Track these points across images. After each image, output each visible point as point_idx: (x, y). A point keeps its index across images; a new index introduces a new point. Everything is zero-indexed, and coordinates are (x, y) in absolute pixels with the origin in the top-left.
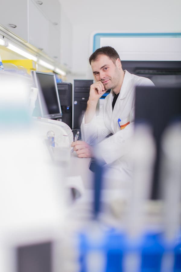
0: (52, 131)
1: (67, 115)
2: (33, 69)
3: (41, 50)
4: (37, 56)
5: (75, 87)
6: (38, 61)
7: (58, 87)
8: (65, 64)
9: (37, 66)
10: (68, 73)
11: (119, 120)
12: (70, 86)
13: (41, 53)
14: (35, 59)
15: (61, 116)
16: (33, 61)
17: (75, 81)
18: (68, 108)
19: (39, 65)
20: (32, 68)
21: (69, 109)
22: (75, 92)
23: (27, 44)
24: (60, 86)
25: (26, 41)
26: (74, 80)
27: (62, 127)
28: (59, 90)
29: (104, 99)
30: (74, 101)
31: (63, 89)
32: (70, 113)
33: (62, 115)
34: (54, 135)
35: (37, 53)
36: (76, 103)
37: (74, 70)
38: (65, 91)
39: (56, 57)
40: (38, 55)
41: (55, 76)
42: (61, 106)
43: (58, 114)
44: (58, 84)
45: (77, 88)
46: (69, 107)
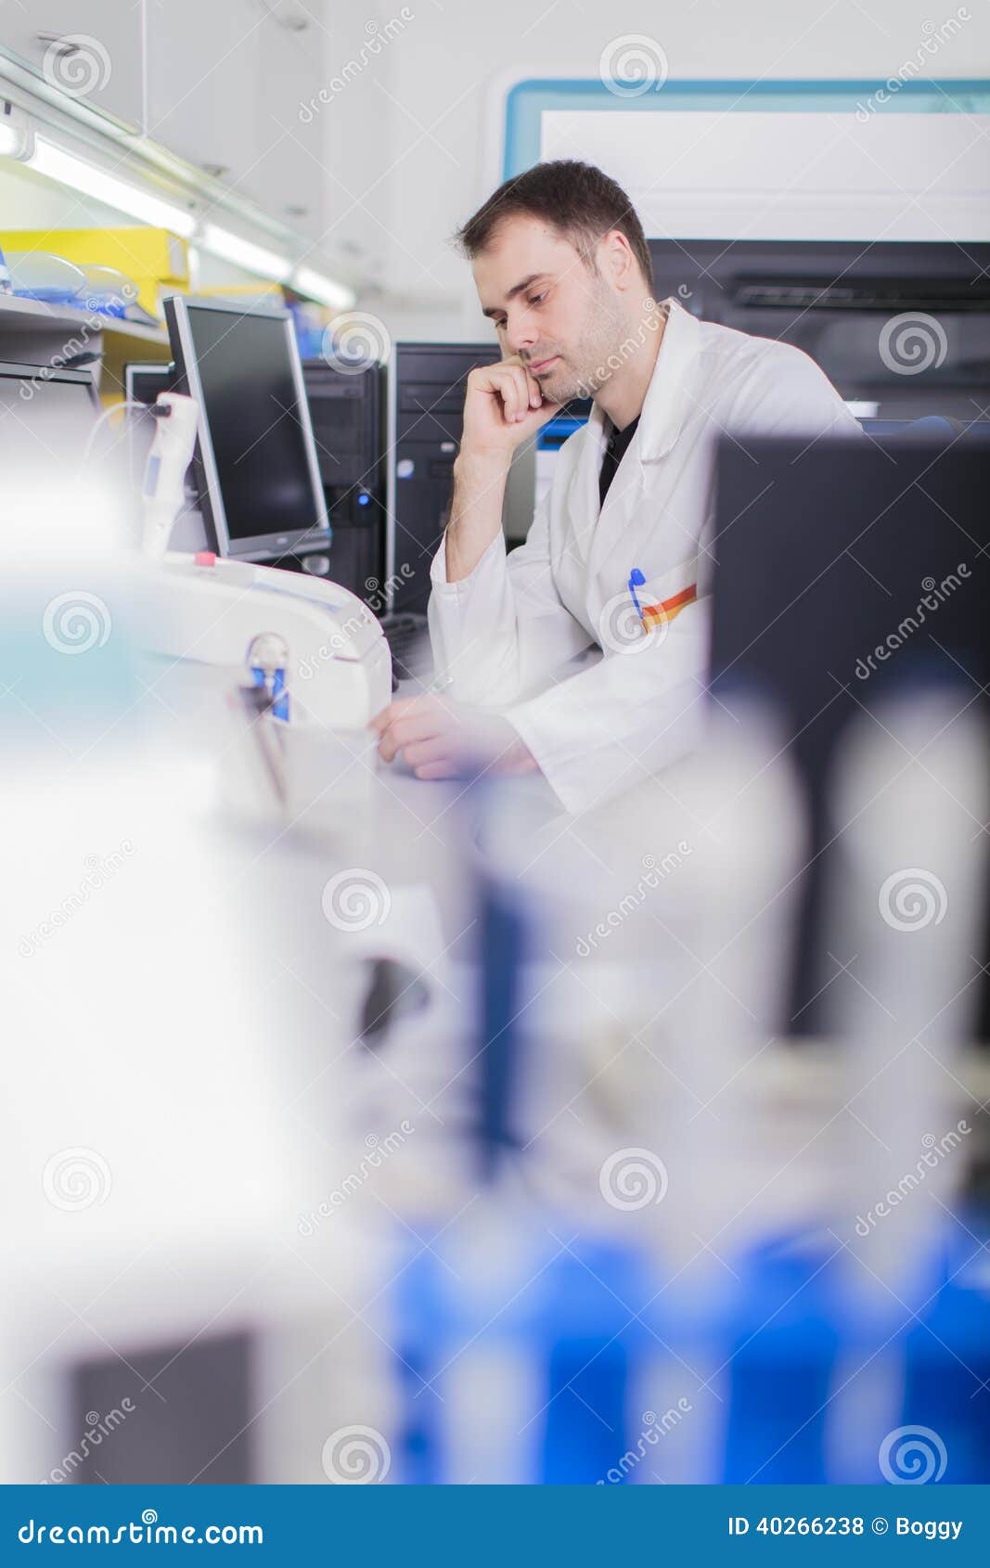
0: (275, 635)
1: (359, 538)
2: (169, 281)
3: (218, 171)
4: (192, 205)
5: (400, 383)
6: (199, 232)
7: (308, 382)
8: (351, 249)
9: (193, 258)
10: (368, 293)
11: (637, 579)
12: (376, 376)
13: (213, 189)
14: (182, 223)
15: (326, 545)
16: (171, 235)
17: (404, 349)
18: (364, 500)
19: (205, 254)
20: (164, 274)
21: (371, 501)
22: (400, 411)
23: (142, 145)
24: (321, 375)
25: (132, 130)
26: (399, 345)
27: (330, 609)
28: (313, 401)
29: (558, 449)
30: (399, 459)
31: (336, 391)
32: (376, 527)
33: (329, 534)
34: (285, 654)
35: (195, 190)
36: (406, 469)
37: (397, 279)
38: (345, 403)
39: (298, 212)
40: (198, 202)
41: (290, 325)
42: (329, 491)
43: (307, 533)
44: (307, 368)
45: (412, 391)
46: (368, 491)
